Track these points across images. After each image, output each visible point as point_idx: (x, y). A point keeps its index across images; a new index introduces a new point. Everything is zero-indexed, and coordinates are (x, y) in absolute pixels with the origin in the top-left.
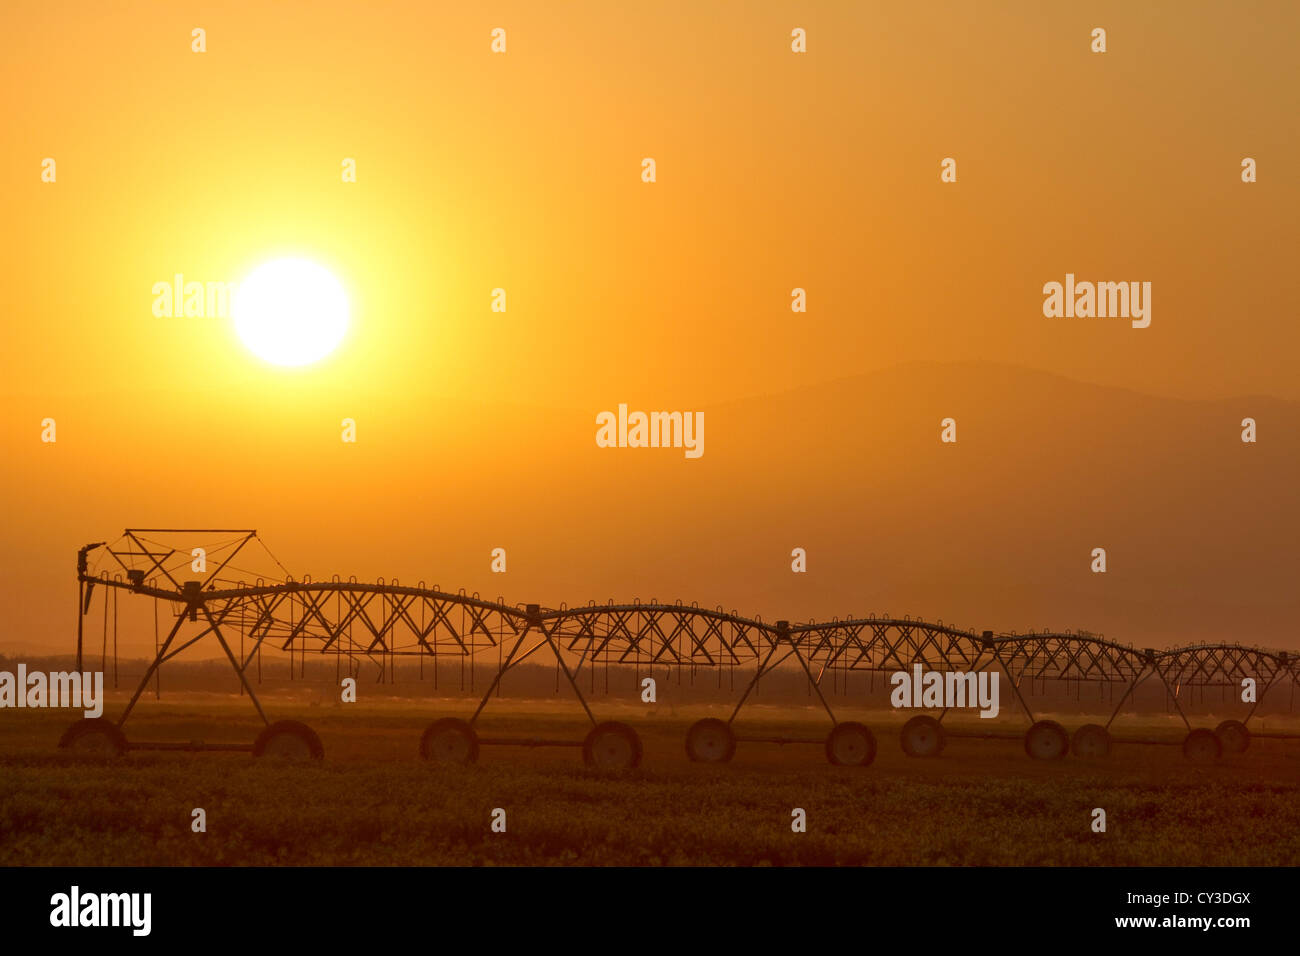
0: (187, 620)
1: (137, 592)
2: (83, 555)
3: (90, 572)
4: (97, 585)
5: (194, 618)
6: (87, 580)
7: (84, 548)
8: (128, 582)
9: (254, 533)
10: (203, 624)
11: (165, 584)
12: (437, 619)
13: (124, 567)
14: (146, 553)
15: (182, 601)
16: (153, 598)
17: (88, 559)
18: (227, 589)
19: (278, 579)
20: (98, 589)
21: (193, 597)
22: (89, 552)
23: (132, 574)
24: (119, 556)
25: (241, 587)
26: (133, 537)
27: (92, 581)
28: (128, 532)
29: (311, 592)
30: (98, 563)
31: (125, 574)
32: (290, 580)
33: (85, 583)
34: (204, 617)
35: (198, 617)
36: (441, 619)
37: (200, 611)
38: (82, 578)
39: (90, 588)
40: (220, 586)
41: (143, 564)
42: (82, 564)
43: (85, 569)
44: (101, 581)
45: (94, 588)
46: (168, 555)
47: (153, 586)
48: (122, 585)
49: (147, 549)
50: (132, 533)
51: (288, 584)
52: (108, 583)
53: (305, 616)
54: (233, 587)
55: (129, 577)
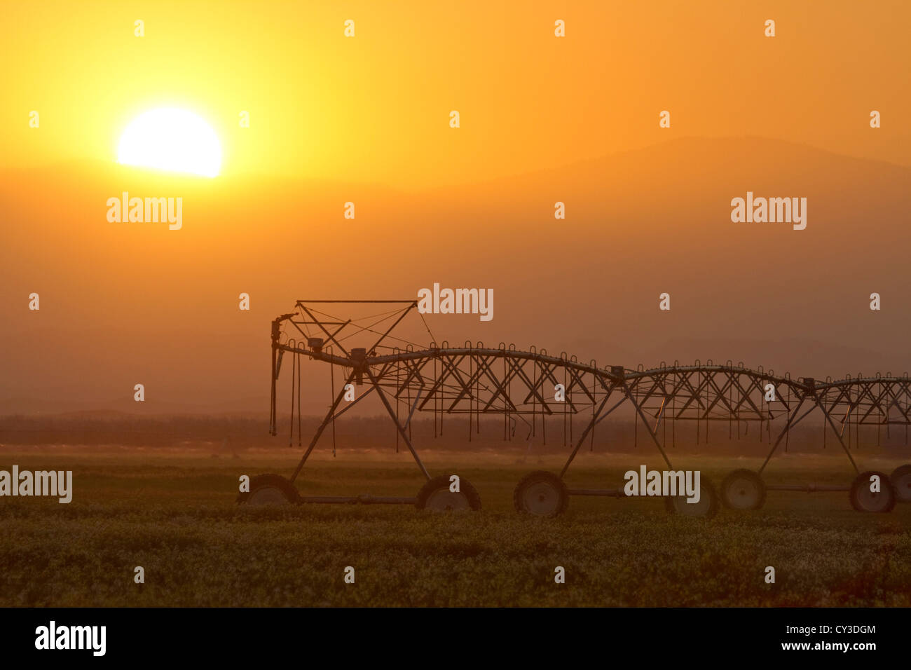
0: (353, 384)
1: (316, 358)
2: (276, 325)
3: (283, 340)
4: (286, 352)
5: (360, 382)
6: (278, 347)
7: (278, 318)
8: (308, 349)
9: (415, 303)
10: (367, 386)
11: (338, 353)
12: (545, 376)
13: (306, 336)
14: (316, 322)
15: (351, 367)
16: (330, 364)
17: (281, 329)
18: (384, 354)
19: (423, 345)
20: (288, 356)
21: (360, 364)
22: (281, 322)
23: (312, 341)
24: (298, 324)
25: (396, 352)
26: (304, 308)
27: (283, 348)
28: (299, 303)
29: (450, 357)
30: (289, 333)
31: (306, 342)
32: (433, 346)
33: (277, 351)
34: (369, 381)
35: (364, 381)
36: (548, 376)
37: (364, 375)
38: (275, 346)
39: (281, 354)
40: (380, 352)
41: (315, 332)
42: (276, 334)
43: (278, 338)
44: (289, 349)
45: (284, 354)
46: (345, 325)
47: (329, 352)
48: (305, 352)
49: (317, 319)
50: (302, 303)
51: (431, 349)
52: (294, 350)
53: (443, 373)
54: (390, 352)
55: (310, 344)
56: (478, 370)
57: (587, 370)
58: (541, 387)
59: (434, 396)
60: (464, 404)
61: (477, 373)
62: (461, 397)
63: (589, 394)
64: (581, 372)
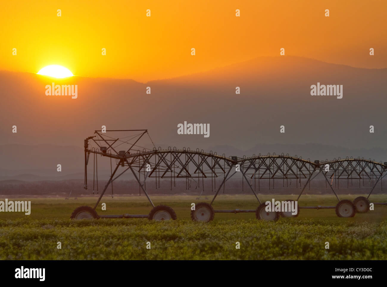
0: (120, 166)
1: (104, 155)
2: (86, 141)
3: (89, 148)
5: (123, 165)
6: (87, 151)
7: (87, 139)
8: (100, 151)
9: (146, 131)
10: (126, 167)
11: (113, 153)
12: (203, 161)
13: (99, 146)
14: (104, 140)
15: (119, 159)
16: (110, 158)
17: (89, 143)
18: (134, 153)
19: (150, 149)
20: (92, 155)
21: (123, 158)
22: (89, 140)
23: (102, 148)
24: (96, 141)
25: (138, 152)
26: (99, 134)
27: (89, 152)
28: (96, 132)
29: (162, 154)
30: (92, 145)
31: (99, 148)
33: (87, 153)
34: (127, 165)
35: (125, 165)
37: (125, 162)
38: (86, 151)
40: (132, 152)
42: (86, 146)
44: (92, 152)
45: (90, 154)
46: (116, 141)
47: (110, 153)
48: (99, 153)
49: (104, 138)
50: (98, 132)
51: (154, 150)
52: (94, 152)
53: (159, 161)
54: (136, 152)
55: (101, 150)
56: (174, 159)
57: (221, 158)
58: (201, 166)
59: (155, 171)
60: (168, 174)
61: (174, 160)
62: (167, 171)
63: (222, 169)
64: (219, 159)
